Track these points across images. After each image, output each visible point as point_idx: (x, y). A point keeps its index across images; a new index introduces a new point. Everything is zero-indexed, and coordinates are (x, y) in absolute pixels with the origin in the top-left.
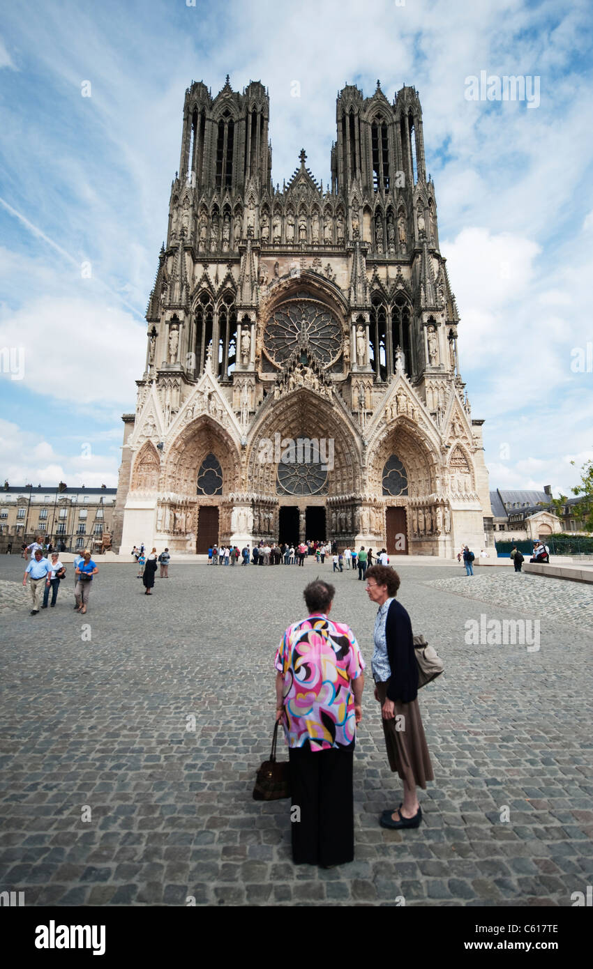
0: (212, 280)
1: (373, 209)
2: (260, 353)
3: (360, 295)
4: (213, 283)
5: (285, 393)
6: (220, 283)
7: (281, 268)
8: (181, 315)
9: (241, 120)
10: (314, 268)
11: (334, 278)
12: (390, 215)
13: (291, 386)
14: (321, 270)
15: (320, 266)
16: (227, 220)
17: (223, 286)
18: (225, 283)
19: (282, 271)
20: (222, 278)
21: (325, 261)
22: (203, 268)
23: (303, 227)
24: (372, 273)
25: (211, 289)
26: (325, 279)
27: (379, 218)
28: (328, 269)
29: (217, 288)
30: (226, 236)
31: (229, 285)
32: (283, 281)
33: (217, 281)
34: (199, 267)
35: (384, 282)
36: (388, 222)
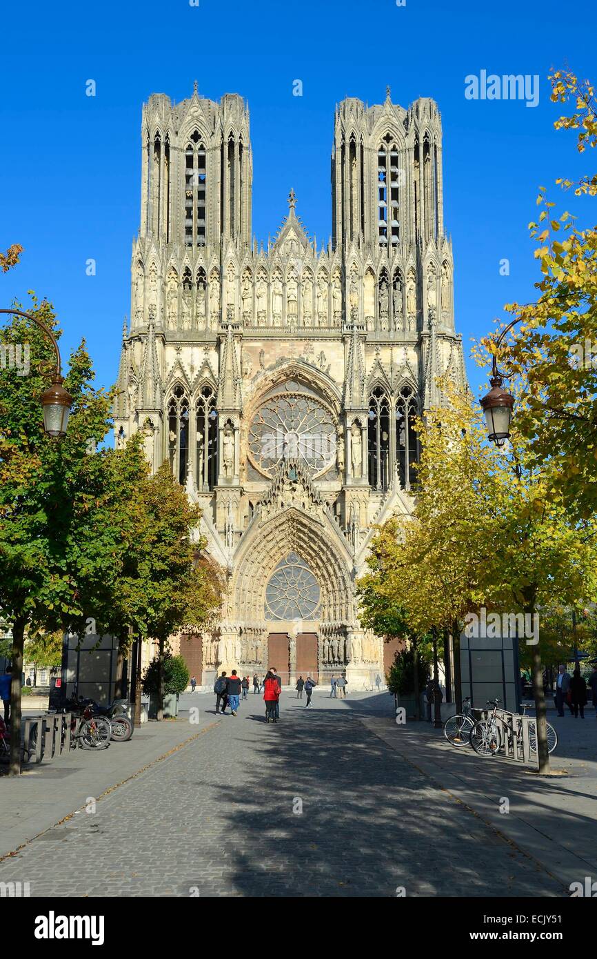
0: (187, 368)
1: (378, 273)
2: (245, 460)
3: (356, 394)
4: (188, 372)
5: (273, 514)
6: (196, 372)
7: (267, 356)
8: (155, 419)
9: (214, 149)
10: (305, 356)
11: (328, 370)
12: (398, 280)
13: (280, 505)
14: (312, 359)
15: (312, 353)
16: (201, 288)
17: (199, 376)
18: (201, 372)
19: (268, 361)
20: (198, 364)
21: (318, 346)
22: (175, 352)
23: (292, 298)
24: (374, 357)
25: (186, 379)
26: (318, 370)
27: (384, 284)
28: (322, 356)
29: (192, 377)
30: (202, 310)
31: (207, 374)
32: (269, 373)
33: (192, 369)
34: (170, 350)
35: (387, 369)
36: (395, 288)
